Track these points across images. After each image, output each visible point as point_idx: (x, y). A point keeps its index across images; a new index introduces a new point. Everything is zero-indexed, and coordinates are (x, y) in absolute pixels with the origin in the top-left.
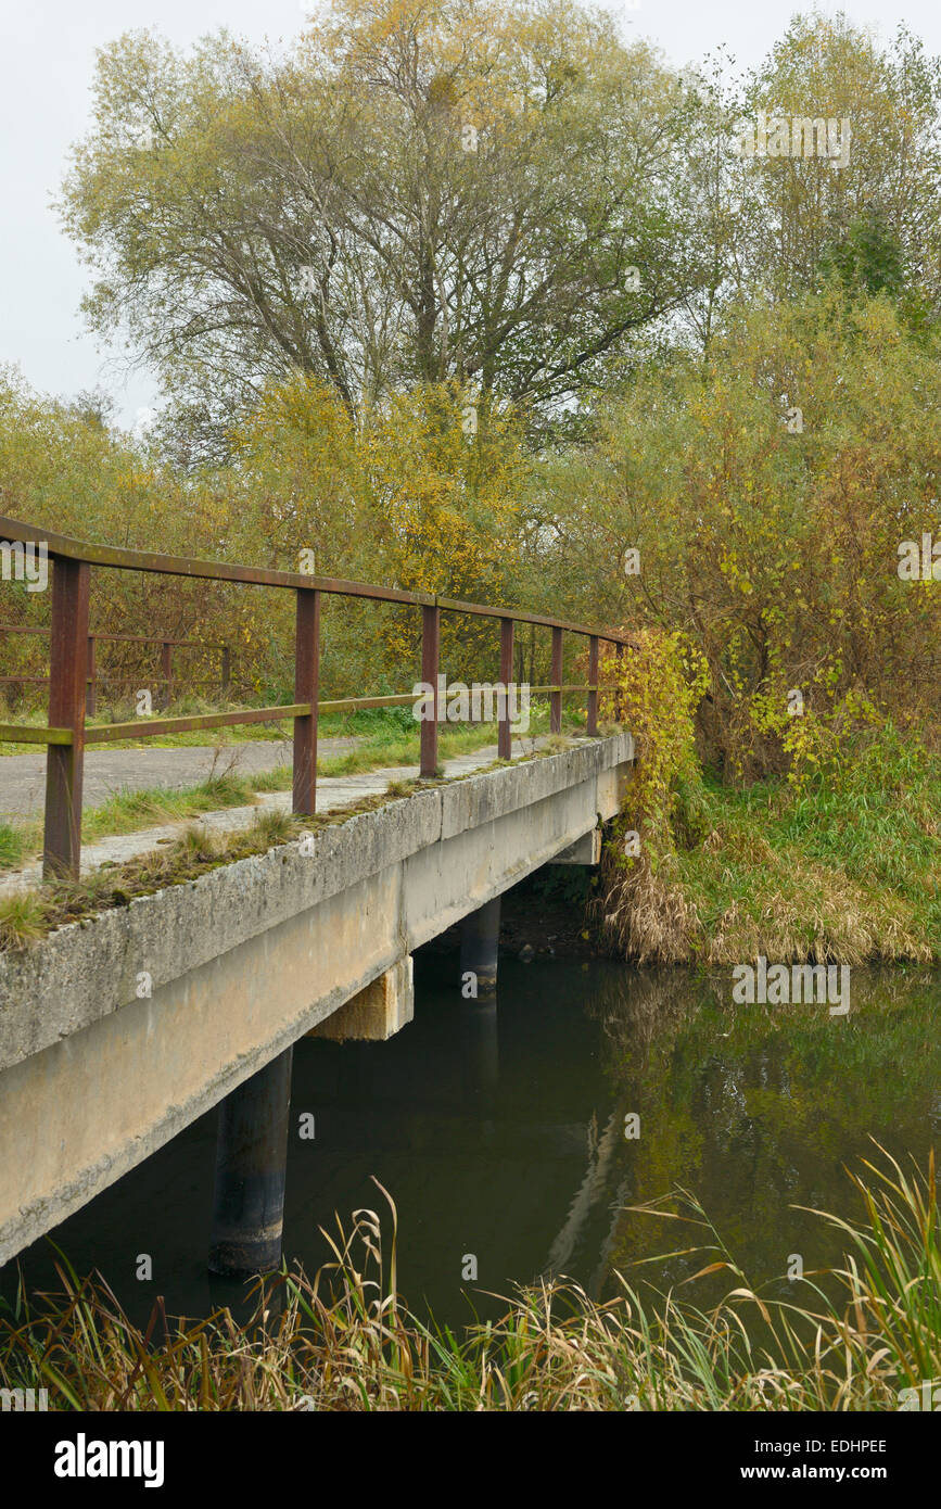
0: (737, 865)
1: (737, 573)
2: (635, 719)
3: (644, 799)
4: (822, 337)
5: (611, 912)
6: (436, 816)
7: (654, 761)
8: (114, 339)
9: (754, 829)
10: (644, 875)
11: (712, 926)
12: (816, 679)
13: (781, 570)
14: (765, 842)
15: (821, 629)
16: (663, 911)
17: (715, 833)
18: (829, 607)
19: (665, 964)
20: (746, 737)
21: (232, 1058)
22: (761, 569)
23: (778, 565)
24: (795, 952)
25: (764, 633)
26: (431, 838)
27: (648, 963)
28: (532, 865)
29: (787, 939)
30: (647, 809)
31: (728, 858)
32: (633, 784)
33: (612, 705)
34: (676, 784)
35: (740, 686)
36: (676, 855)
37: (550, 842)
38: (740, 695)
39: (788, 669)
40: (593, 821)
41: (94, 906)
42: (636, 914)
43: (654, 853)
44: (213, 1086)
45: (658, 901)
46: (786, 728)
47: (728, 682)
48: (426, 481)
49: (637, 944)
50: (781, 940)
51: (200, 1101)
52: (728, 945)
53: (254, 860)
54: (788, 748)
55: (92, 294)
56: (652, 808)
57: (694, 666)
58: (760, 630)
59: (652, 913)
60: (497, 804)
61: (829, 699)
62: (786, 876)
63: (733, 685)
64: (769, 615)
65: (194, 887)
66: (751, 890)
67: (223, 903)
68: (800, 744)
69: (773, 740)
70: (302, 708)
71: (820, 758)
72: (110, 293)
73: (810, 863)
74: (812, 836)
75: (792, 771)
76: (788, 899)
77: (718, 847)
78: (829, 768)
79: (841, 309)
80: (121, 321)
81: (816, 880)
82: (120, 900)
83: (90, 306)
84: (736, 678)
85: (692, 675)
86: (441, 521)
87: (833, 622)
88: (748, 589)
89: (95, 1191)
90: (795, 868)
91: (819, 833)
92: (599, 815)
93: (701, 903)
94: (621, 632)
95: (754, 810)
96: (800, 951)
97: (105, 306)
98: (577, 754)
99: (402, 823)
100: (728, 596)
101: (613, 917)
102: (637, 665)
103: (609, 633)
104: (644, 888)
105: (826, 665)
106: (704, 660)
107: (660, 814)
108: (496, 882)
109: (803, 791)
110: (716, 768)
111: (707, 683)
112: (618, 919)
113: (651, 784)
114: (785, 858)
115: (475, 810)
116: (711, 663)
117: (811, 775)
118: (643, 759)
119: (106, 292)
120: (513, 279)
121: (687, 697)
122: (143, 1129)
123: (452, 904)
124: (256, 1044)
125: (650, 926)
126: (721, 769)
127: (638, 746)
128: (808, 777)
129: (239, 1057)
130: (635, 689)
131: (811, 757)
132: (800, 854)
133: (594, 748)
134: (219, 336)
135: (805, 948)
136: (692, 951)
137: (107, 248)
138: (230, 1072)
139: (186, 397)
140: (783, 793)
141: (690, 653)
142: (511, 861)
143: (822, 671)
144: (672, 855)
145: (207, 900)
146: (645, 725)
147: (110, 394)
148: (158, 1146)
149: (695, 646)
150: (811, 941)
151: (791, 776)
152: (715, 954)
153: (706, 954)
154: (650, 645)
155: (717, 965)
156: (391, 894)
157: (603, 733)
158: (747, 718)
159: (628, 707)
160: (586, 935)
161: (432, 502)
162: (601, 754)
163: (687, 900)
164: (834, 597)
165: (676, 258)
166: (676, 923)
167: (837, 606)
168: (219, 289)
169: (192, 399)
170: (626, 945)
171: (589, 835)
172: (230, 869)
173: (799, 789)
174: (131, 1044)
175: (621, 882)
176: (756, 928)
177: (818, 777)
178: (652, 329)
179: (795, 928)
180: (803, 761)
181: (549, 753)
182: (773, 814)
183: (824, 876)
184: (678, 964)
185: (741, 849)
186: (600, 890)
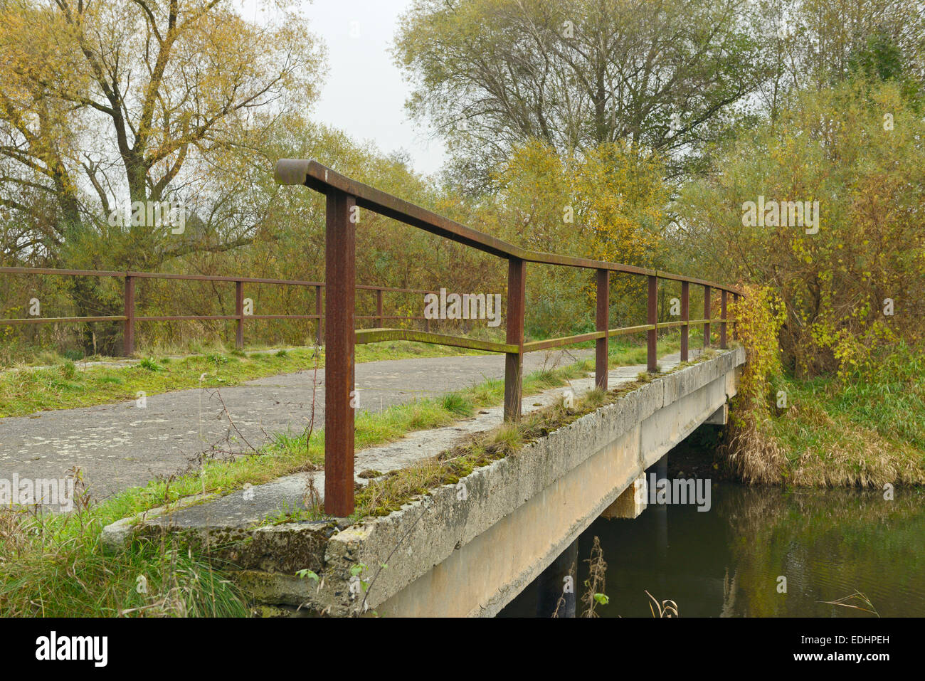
0: (808, 426)
1: (803, 251)
2: (746, 339)
3: (752, 386)
4: (853, 108)
5: (732, 453)
6: (661, 393)
7: (757, 363)
8: (422, 123)
9: (817, 405)
10: (752, 432)
11: (795, 462)
12: (853, 314)
13: (830, 248)
14: (825, 413)
15: (856, 284)
16: (764, 452)
17: (793, 407)
18: (862, 271)
19: (767, 485)
20: (810, 349)
21: (575, 521)
22: (817, 248)
23: (828, 246)
24: (848, 479)
25: (818, 287)
26: (659, 406)
27: (756, 484)
28: (697, 424)
29: (842, 471)
30: (753, 392)
31: (802, 422)
32: (745, 377)
33: (732, 330)
34: (769, 377)
35: (805, 319)
36: (770, 420)
37: (704, 411)
38: (805, 324)
39: (835, 309)
40: (724, 399)
41: (533, 436)
42: (748, 455)
43: (758, 419)
44: (569, 535)
45: (761, 447)
46: (836, 344)
47: (797, 316)
48: (608, 199)
49: (748, 472)
50: (839, 472)
51: (563, 543)
52: (805, 474)
53: (591, 415)
54: (837, 356)
55: (410, 98)
56: (755, 391)
57: (777, 307)
58: (815, 285)
59: (758, 454)
60: (686, 388)
61: (861, 326)
62: (841, 434)
63: (801, 318)
64: (823, 276)
65: (570, 428)
66: (818, 441)
67: (581, 437)
68: (845, 354)
69: (827, 352)
70: (599, 334)
71: (858, 362)
72: (420, 97)
73: (854, 426)
74: (855, 409)
75: (841, 370)
76: (842, 447)
77: (795, 415)
78: (863, 369)
79: (864, 91)
80: (427, 113)
81: (859, 436)
82: (544, 433)
83: (409, 105)
84: (803, 314)
85: (776, 313)
86: (618, 222)
87: (864, 279)
88: (809, 260)
89: (527, 584)
90: (845, 428)
91: (859, 407)
92: (727, 395)
93: (787, 449)
94: (736, 288)
95: (817, 393)
96: (851, 479)
97: (418, 104)
98: (720, 359)
99: (648, 398)
100: (798, 265)
101: (734, 456)
102: (747, 307)
103: (731, 288)
104: (753, 439)
105: (860, 306)
106: (783, 303)
107: (761, 395)
108: (682, 433)
109: (847, 382)
110: (791, 368)
111: (785, 317)
112: (737, 457)
113: (755, 377)
114: (838, 422)
115: (677, 391)
116: (787, 304)
117: (853, 372)
118: (751, 362)
119: (418, 97)
120: (652, 78)
121: (774, 325)
122: (542, 555)
123: (662, 444)
124: (584, 515)
125: (757, 462)
126: (794, 368)
127: (748, 354)
128: (850, 374)
129: (578, 521)
130: (746, 321)
131: (852, 362)
132: (848, 421)
133: (728, 356)
134: (479, 118)
135: (854, 477)
136: (783, 477)
137: (418, 72)
138: (574, 529)
139: (460, 154)
140: (834, 382)
141: (774, 300)
142: (688, 421)
143: (857, 309)
144: (768, 420)
145: (574, 434)
146: (752, 342)
147: (408, 152)
148: (549, 564)
149: (778, 295)
150: (858, 473)
151: (839, 373)
152: (798, 479)
153: (792, 479)
154: (752, 295)
155: (799, 486)
156: (637, 437)
157: (730, 347)
158: (810, 338)
159: (742, 331)
160: (716, 467)
161: (611, 212)
162: (731, 360)
163: (778, 446)
164: (865, 265)
165: (754, 62)
166: (772, 460)
167: (866, 270)
168: (482, 93)
169: (464, 155)
170: (742, 473)
171: (722, 406)
172: (583, 419)
173: (845, 381)
174: (537, 509)
175: (738, 435)
176: (823, 464)
177: (857, 374)
178: (738, 105)
179: (847, 465)
180: (847, 364)
181: (707, 359)
182: (828, 396)
183: (864, 434)
184: (774, 484)
185: (810, 416)
186: (725, 440)
